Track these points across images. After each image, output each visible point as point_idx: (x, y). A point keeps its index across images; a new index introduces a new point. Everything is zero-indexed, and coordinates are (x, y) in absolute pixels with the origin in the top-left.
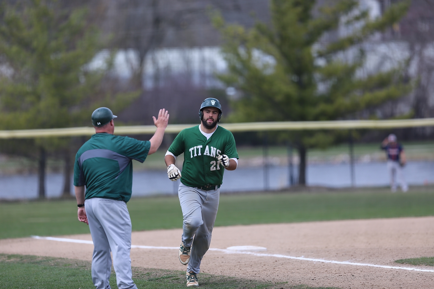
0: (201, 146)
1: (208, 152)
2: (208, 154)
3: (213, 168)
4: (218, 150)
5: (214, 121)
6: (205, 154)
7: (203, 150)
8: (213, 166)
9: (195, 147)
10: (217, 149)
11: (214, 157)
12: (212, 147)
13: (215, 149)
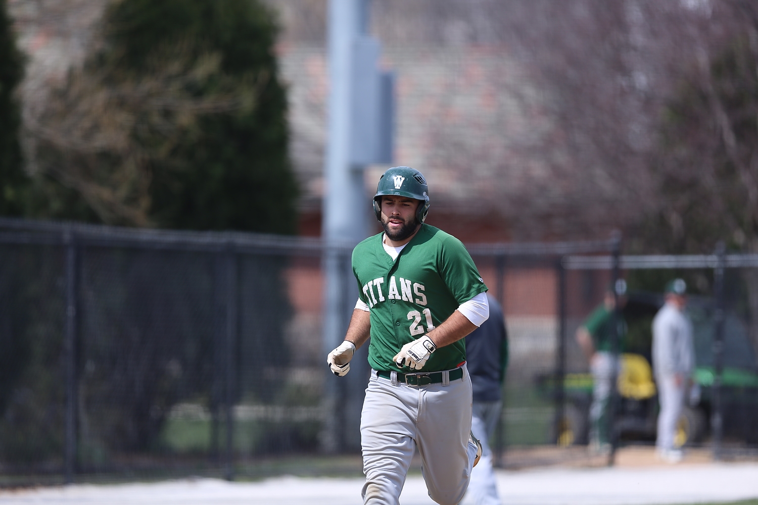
0: (381, 280)
3: (416, 328)
4: (416, 285)
5: (404, 224)
6: (391, 297)
7: (385, 287)
8: (414, 325)
9: (370, 283)
10: (412, 283)
11: (411, 300)
13: (409, 282)
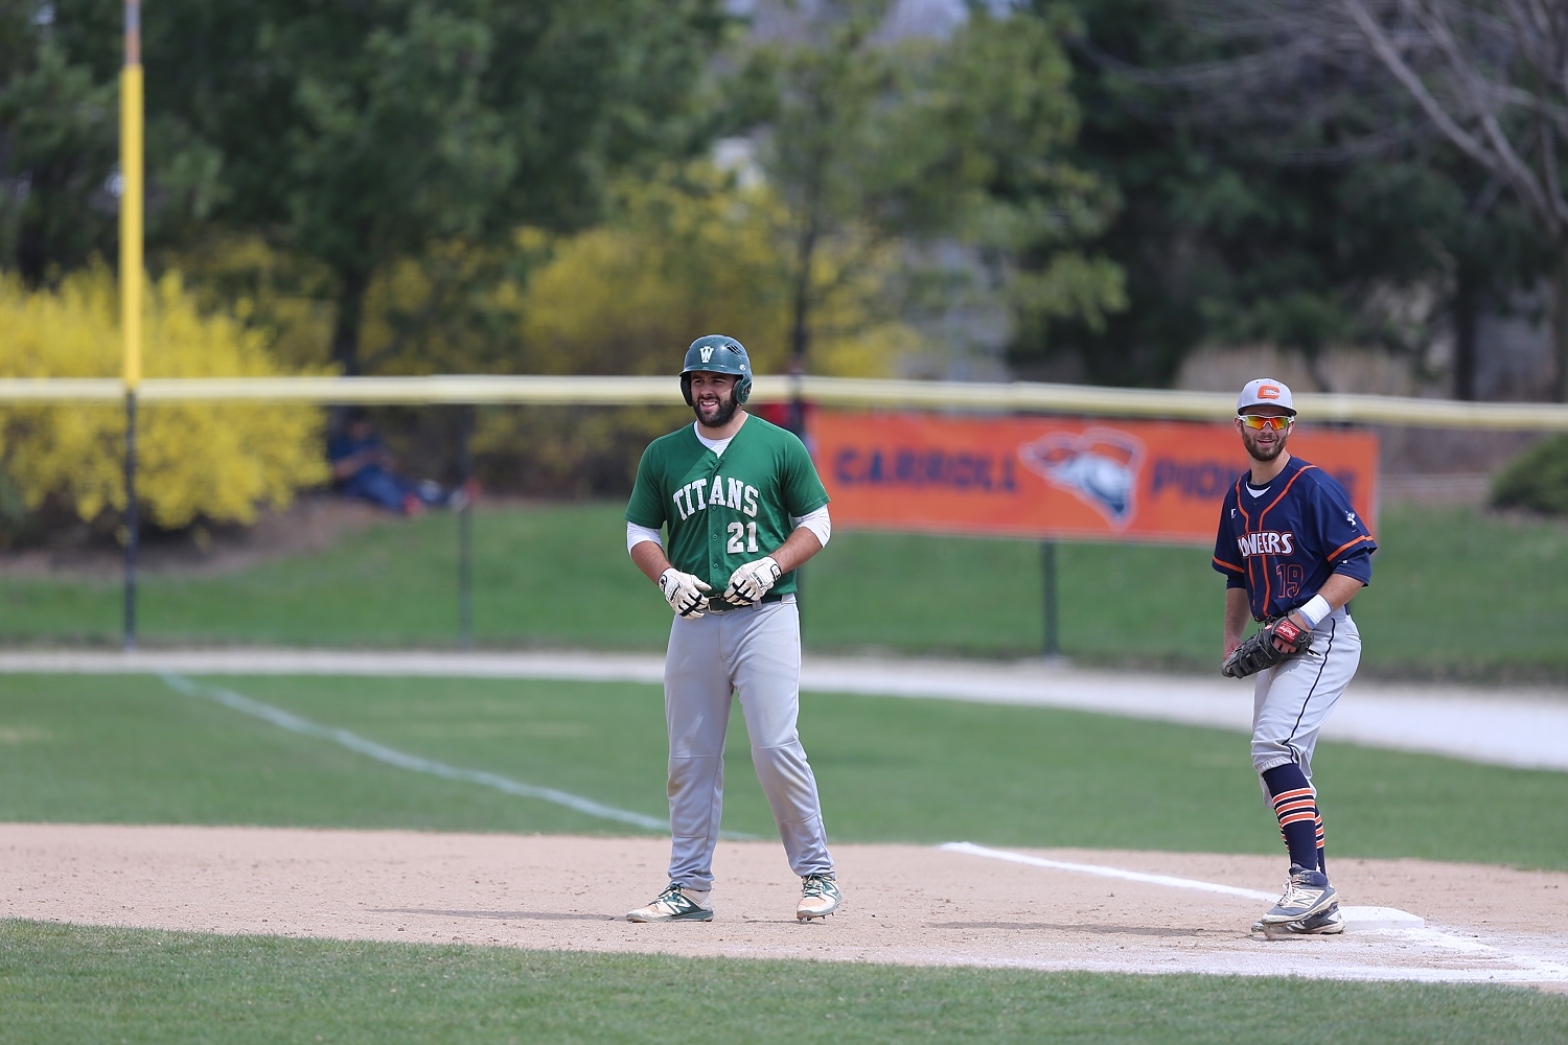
0: (704, 482)
1: (721, 495)
2: (722, 502)
3: (735, 545)
4: (749, 488)
6: (712, 501)
7: (707, 490)
8: (733, 540)
9: (687, 488)
10: (745, 486)
11: (739, 508)
12: (731, 481)
13: (740, 484)
